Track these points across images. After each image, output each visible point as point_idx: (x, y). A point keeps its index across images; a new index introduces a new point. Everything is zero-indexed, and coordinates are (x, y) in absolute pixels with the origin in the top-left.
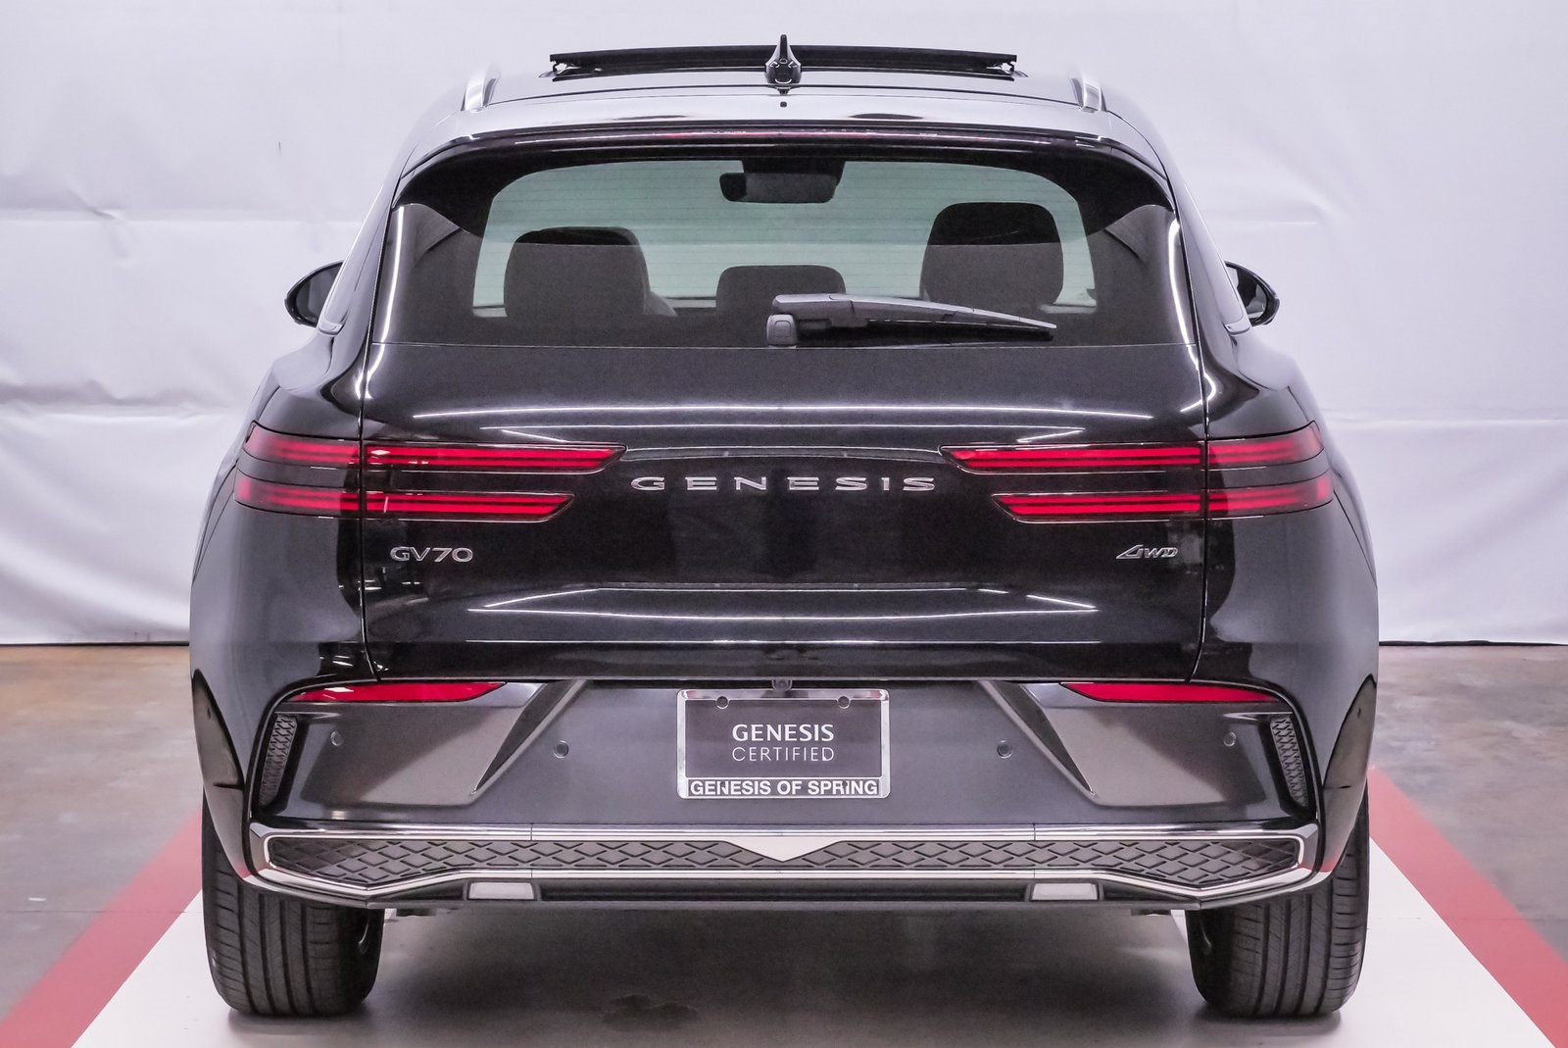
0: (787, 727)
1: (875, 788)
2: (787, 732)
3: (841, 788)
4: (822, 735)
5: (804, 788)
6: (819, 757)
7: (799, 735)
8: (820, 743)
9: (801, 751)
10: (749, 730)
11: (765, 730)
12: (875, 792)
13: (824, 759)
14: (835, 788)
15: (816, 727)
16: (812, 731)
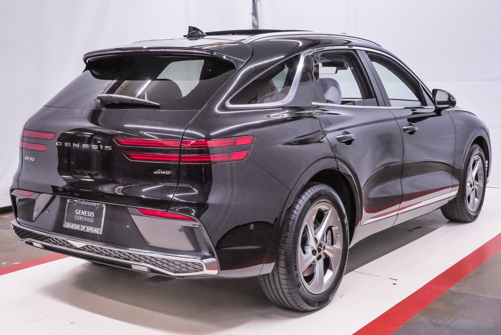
0: (86, 211)
1: (99, 231)
2: (85, 213)
3: (92, 230)
4: (92, 215)
5: (85, 229)
6: (90, 221)
7: (87, 214)
8: (91, 217)
9: (87, 219)
10: (78, 211)
11: (81, 212)
12: (99, 232)
13: (91, 222)
14: (91, 230)
15: (91, 212)
16: (90, 213)
